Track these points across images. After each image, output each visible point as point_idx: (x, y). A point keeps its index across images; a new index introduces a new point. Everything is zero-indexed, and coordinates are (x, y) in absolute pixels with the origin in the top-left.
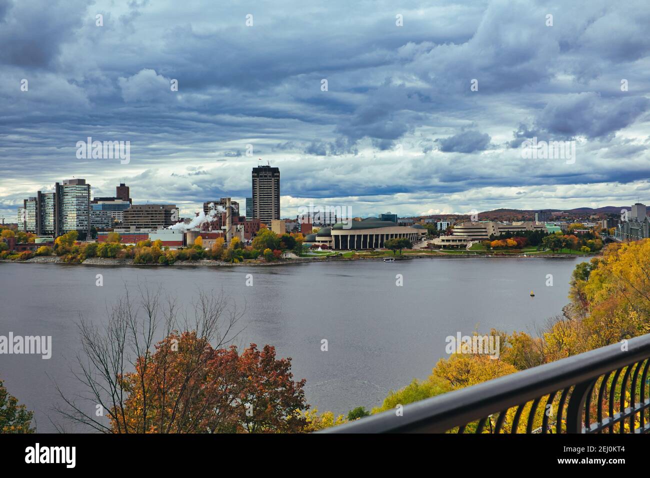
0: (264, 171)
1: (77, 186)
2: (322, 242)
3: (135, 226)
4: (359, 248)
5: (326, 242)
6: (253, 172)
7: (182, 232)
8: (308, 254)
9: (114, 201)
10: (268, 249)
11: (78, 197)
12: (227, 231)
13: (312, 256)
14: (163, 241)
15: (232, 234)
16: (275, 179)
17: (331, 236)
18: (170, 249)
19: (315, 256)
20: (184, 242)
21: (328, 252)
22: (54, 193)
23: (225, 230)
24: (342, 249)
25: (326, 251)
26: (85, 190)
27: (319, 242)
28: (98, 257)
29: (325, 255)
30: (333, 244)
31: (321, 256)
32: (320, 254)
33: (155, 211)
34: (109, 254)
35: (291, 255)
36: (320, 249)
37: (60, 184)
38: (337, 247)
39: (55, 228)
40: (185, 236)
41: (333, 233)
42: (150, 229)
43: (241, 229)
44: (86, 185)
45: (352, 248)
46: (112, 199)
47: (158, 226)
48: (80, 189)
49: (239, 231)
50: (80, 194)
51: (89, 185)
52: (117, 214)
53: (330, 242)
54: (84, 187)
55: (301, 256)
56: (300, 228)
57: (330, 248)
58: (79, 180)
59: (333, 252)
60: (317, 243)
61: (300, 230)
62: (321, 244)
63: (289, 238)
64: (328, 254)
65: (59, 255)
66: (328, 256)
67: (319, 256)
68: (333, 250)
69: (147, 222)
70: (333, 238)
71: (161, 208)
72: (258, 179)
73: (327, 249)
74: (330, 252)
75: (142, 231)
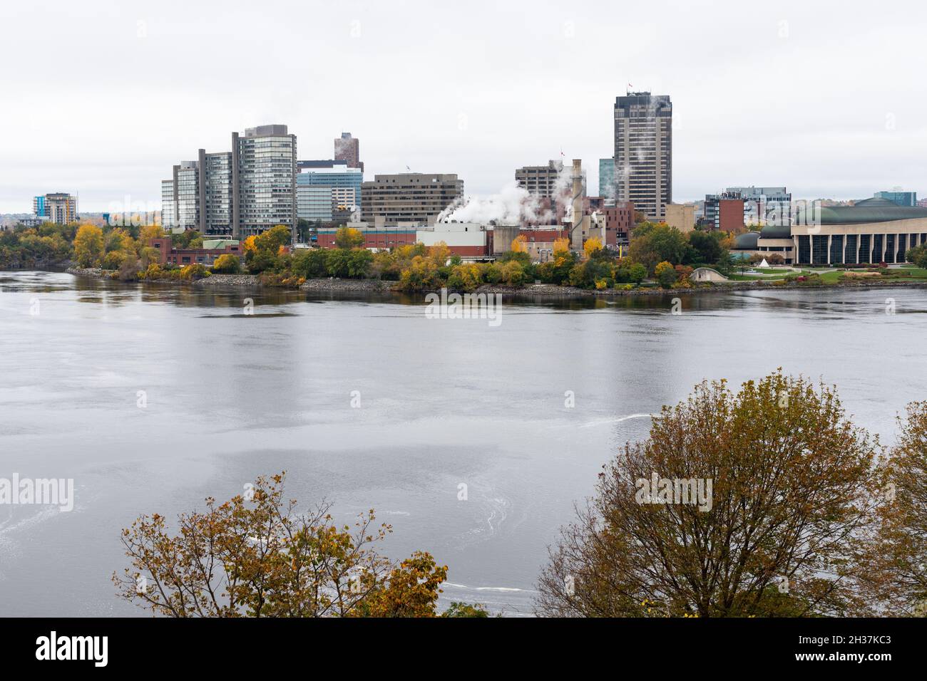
0: (640, 104)
1: (273, 139)
2: (772, 249)
3: (383, 218)
4: (850, 263)
5: (780, 249)
6: (616, 106)
7: (483, 229)
8: (745, 273)
9: (332, 167)
10: (666, 262)
11: (275, 160)
12: (573, 226)
13: (754, 278)
14: (449, 247)
15: (584, 233)
16: (662, 120)
17: (790, 237)
18: (465, 262)
19: (762, 279)
20: (488, 249)
21: (785, 271)
22: (229, 154)
23: (568, 225)
24: (815, 266)
25: (780, 267)
26: (286, 146)
27: (764, 249)
28: (329, 276)
29: (781, 278)
30: (795, 255)
31: (773, 278)
32: (772, 275)
33: (423, 187)
34: (352, 271)
35: (711, 276)
36: (764, 264)
37: (240, 136)
38: (804, 261)
39: (231, 221)
40: (489, 236)
41: (795, 231)
42: (416, 224)
43: (600, 222)
44: (289, 136)
45: (836, 262)
46: (328, 164)
47: (429, 217)
48: (277, 144)
49: (597, 226)
50: (277, 154)
51: (294, 137)
52: (346, 192)
53: (789, 249)
54: (284, 139)
55: (731, 277)
56: (717, 221)
57: (788, 261)
58: (275, 127)
59: (798, 271)
60: (760, 253)
61: (718, 226)
62: (769, 254)
63: (706, 241)
64: (787, 274)
65: (254, 271)
66: (789, 279)
67: (769, 278)
68: (795, 265)
69: (407, 209)
70: (796, 242)
71: (434, 180)
72: (627, 120)
73: (782, 263)
74: (790, 271)
75: (401, 226)
